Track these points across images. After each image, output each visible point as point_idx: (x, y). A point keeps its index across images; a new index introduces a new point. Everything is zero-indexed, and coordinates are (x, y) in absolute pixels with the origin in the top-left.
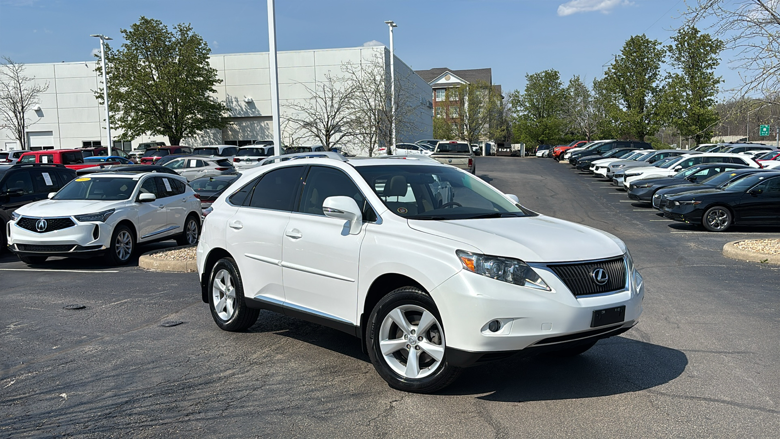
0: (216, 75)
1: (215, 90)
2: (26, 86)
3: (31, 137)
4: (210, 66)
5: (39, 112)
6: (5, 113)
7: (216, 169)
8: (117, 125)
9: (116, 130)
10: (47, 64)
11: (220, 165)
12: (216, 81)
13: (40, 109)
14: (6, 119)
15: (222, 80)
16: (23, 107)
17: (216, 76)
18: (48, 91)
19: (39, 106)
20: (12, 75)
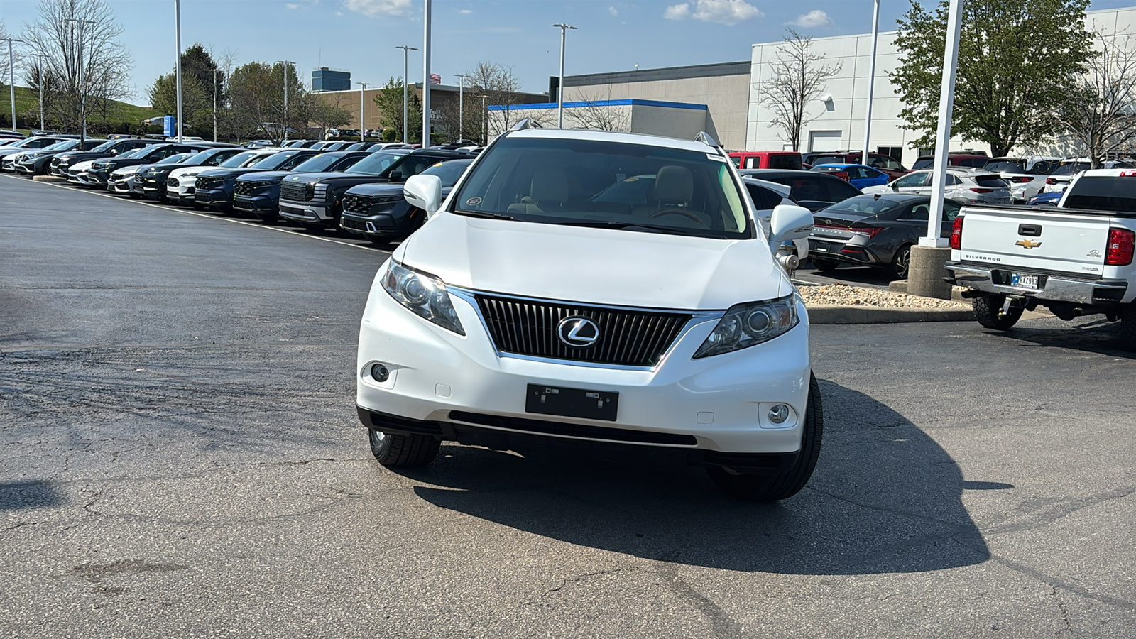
0: (1092, 43)
1: (1086, 70)
2: (813, 67)
3: (815, 138)
4: (1085, 29)
5: (829, 104)
6: (780, 105)
7: (971, 189)
8: (918, 124)
9: (914, 129)
10: (848, 36)
11: (979, 185)
12: (1089, 54)
13: (831, 99)
14: (780, 112)
15: (1101, 53)
16: (802, 96)
17: (1091, 46)
18: (841, 74)
19: (830, 95)
20: (795, 53)
